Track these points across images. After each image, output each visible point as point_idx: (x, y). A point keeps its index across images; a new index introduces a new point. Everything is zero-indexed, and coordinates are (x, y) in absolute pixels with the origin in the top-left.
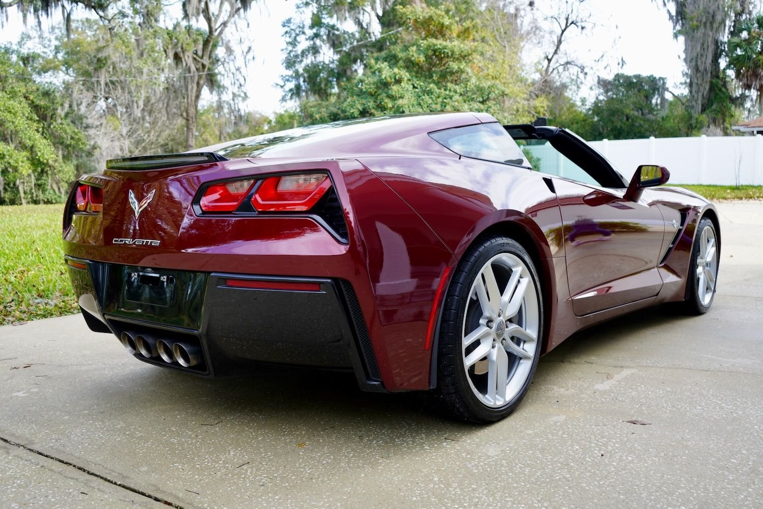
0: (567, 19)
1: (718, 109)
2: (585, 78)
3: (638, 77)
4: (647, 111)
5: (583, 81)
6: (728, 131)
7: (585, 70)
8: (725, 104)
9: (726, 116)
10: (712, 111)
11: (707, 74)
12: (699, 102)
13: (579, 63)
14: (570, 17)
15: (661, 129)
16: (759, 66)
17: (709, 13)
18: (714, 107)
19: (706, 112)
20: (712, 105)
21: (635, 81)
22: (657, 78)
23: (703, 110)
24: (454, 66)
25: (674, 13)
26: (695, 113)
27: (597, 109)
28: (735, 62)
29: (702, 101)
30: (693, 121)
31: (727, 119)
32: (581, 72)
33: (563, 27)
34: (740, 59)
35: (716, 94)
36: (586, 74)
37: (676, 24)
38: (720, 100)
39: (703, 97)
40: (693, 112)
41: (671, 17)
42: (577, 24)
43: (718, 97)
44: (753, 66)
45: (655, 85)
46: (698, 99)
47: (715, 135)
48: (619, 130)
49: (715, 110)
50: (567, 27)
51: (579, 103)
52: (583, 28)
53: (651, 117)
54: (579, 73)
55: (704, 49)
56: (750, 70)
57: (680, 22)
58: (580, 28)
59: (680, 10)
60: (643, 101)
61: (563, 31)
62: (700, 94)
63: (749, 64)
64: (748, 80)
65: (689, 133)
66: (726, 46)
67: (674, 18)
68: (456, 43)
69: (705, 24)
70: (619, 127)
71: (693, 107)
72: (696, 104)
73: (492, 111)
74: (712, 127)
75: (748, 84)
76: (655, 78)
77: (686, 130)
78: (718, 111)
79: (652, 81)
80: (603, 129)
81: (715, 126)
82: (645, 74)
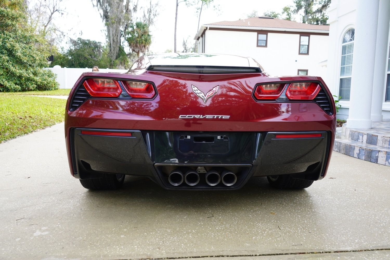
0: (54, 8)
1: (122, 58)
2: (64, 38)
3: (89, 40)
4: (94, 56)
5: (63, 39)
6: (126, 68)
7: (64, 34)
8: (125, 57)
9: (125, 62)
10: (120, 59)
11: (118, 43)
12: (115, 55)
13: (61, 30)
14: (55, 7)
15: (100, 65)
16: (138, 43)
17: (118, 18)
18: (121, 57)
19: (118, 59)
20: (120, 57)
21: (87, 42)
22: (97, 42)
23: (116, 58)
24: (9, 22)
25: (102, 15)
26: (113, 59)
27: (70, 53)
28: (129, 40)
29: (116, 54)
30: (112, 63)
31: (126, 63)
32: (62, 35)
33: (52, 12)
34: (131, 39)
35: (121, 52)
36: (64, 36)
37: (103, 20)
38: (123, 55)
39: (116, 53)
40: (112, 58)
41: (101, 16)
42: (59, 11)
43: (122, 53)
44: (135, 42)
45: (96, 46)
46: (114, 53)
47: (122, 69)
48: (82, 63)
49: (121, 59)
50: (54, 12)
51: (60, 50)
52: (62, 14)
53: (95, 59)
54: (61, 35)
55: (117, 33)
56: (135, 44)
57: (105, 19)
58: (61, 13)
59: (105, 14)
60: (91, 51)
61: (52, 14)
62: (115, 52)
63: (134, 41)
64: (134, 48)
65: (111, 68)
66: (123, 32)
67: (103, 17)
68: (8, 10)
69: (117, 22)
70: (82, 62)
71: (112, 56)
72: (114, 55)
73: (33, 49)
74: (120, 66)
75: (134, 49)
76: (96, 42)
77: (109, 66)
78: (122, 59)
79: (95, 43)
80: (75, 62)
81: (121, 65)
82: (92, 40)
